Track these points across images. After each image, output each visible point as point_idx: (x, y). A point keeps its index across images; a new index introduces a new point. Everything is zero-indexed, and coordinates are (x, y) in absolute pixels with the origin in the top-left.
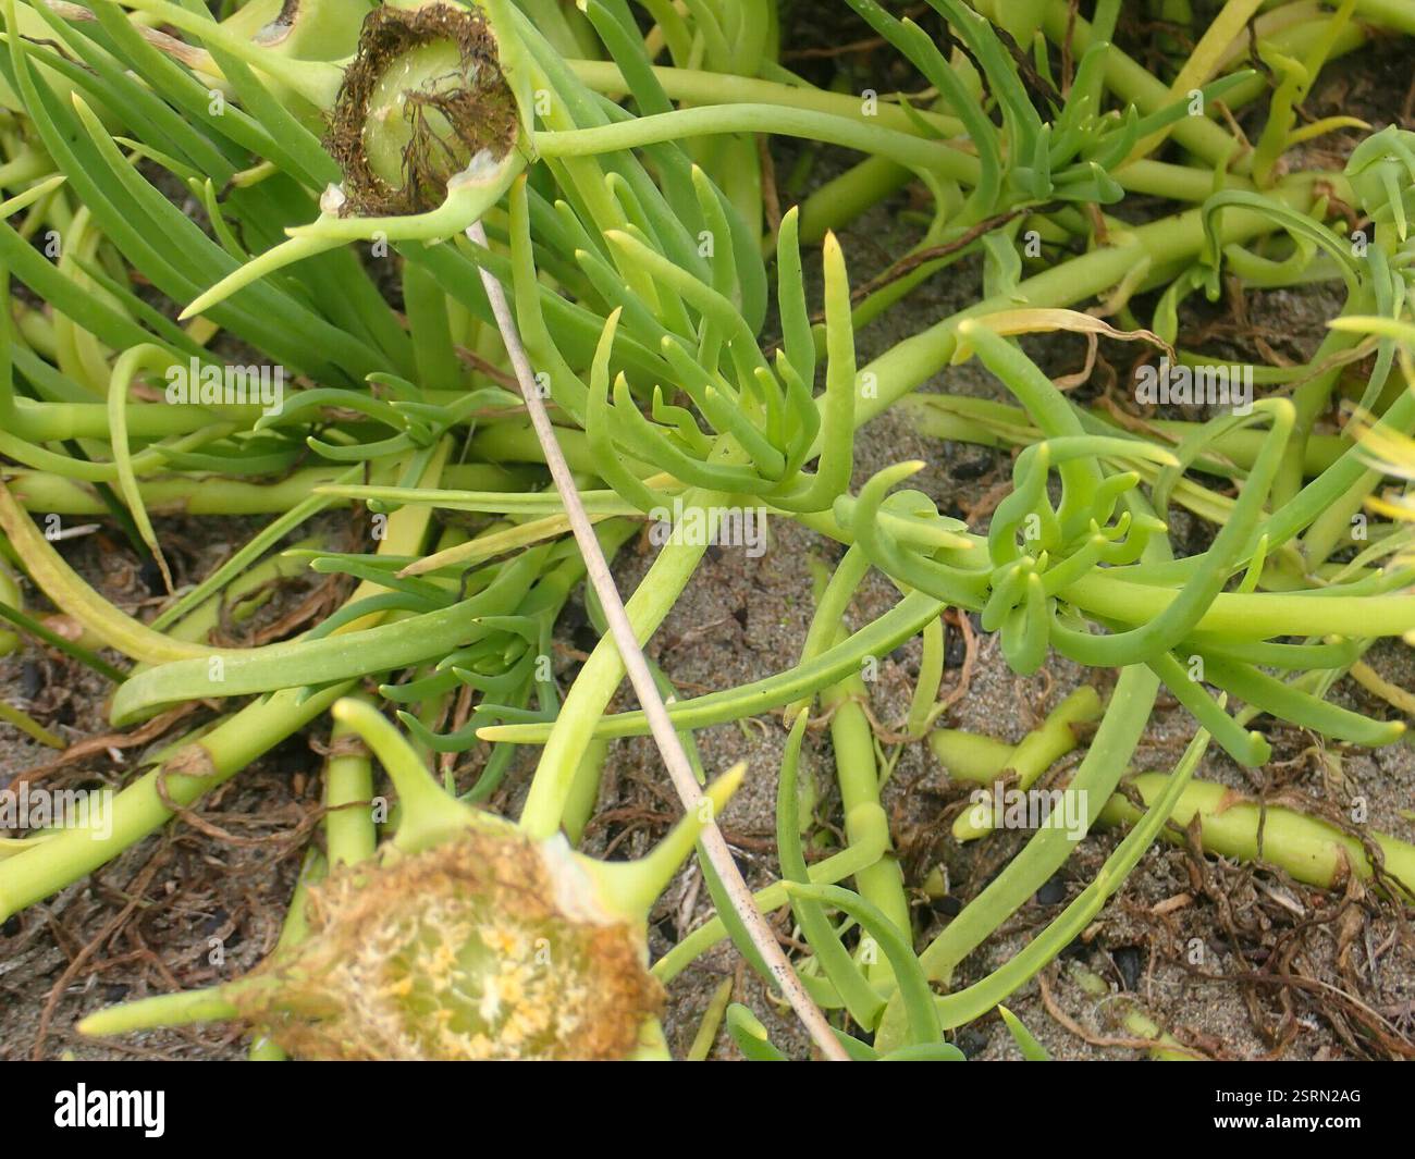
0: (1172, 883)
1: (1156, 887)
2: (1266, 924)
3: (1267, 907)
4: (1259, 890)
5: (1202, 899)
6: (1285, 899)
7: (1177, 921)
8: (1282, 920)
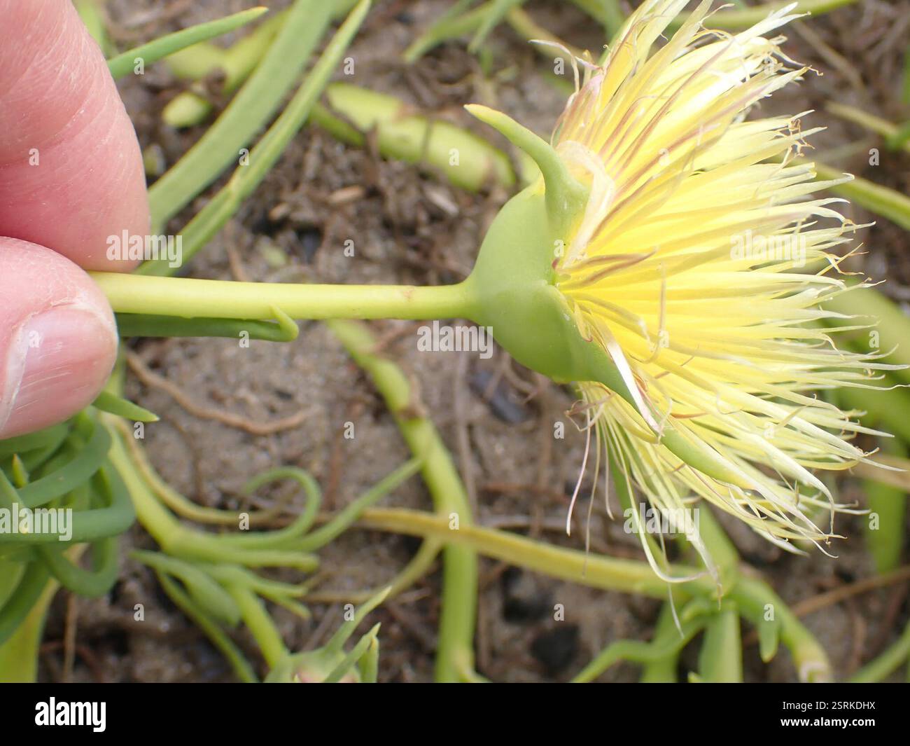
0: (350, 177)
1: (336, 179)
2: (423, 217)
3: (425, 204)
4: (421, 190)
5: (374, 193)
6: (441, 199)
7: (351, 210)
8: (437, 216)
